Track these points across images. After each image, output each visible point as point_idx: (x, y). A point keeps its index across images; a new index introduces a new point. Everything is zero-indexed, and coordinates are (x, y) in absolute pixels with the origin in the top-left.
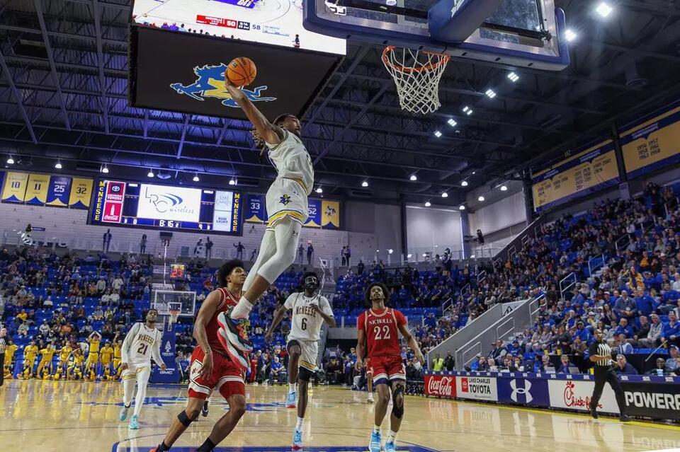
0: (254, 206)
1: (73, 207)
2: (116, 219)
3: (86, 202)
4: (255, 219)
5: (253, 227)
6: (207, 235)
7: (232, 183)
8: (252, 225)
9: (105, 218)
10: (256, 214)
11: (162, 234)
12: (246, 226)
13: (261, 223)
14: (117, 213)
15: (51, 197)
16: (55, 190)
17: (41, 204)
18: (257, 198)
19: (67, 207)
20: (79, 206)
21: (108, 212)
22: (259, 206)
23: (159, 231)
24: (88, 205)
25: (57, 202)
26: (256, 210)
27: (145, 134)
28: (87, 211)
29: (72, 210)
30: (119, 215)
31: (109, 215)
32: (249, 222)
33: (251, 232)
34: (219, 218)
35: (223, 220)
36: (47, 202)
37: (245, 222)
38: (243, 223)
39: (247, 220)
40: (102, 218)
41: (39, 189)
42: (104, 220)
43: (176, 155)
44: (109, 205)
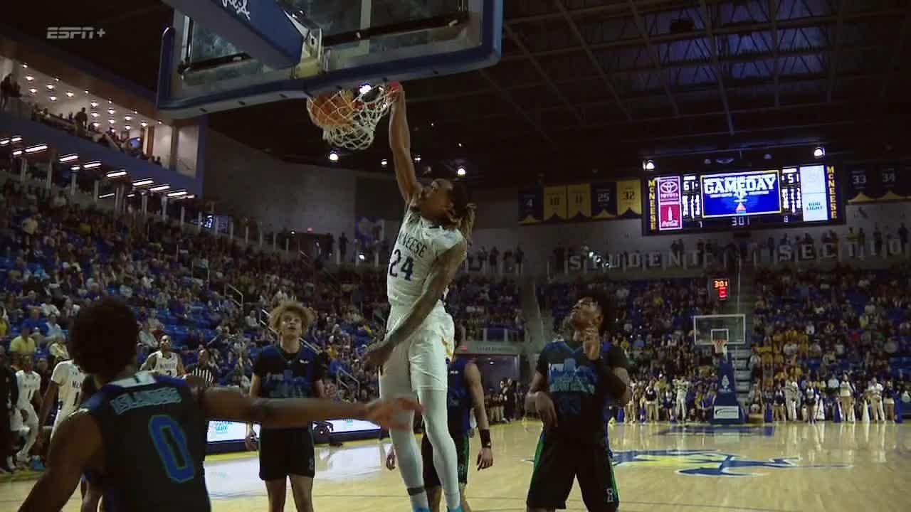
0: (857, 179)
1: (623, 217)
2: (676, 224)
3: (637, 209)
4: (861, 197)
5: (860, 210)
6: (795, 230)
7: (818, 153)
8: (858, 206)
9: (663, 225)
10: (861, 190)
11: (735, 236)
12: (850, 209)
13: (872, 202)
14: (676, 217)
15: (596, 209)
16: (599, 201)
18: (862, 168)
19: (616, 218)
20: (630, 214)
21: (665, 218)
22: (864, 179)
23: (732, 232)
24: (640, 213)
26: (862, 185)
28: (640, 220)
29: (622, 221)
30: (678, 219)
31: (667, 221)
32: (852, 203)
33: (857, 217)
34: (811, 205)
35: (815, 206)
36: (593, 214)
37: (847, 204)
38: (845, 206)
39: (849, 201)
40: (660, 226)
41: (579, 200)
42: (662, 227)
43: (728, 130)
44: (665, 209)
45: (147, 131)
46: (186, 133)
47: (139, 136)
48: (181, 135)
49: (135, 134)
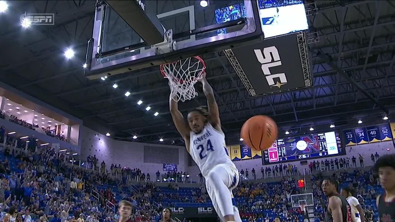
0: (349, 136)
1: (254, 158)
2: (276, 159)
3: (260, 154)
4: (351, 143)
5: (351, 148)
6: (325, 158)
7: (332, 126)
8: (350, 147)
9: (270, 160)
10: (351, 140)
11: (301, 163)
12: (347, 149)
13: (355, 145)
14: (276, 156)
15: (243, 155)
16: (244, 151)
17: (240, 160)
18: (350, 132)
19: (251, 159)
20: (257, 157)
21: (271, 157)
22: (351, 136)
23: (300, 161)
24: (261, 156)
25: (246, 157)
26: (351, 138)
27: (275, 113)
28: (261, 159)
29: (254, 159)
30: (277, 157)
31: (273, 158)
32: (348, 146)
33: (350, 151)
34: (331, 148)
35: (333, 148)
36: (242, 158)
37: (346, 146)
38: (345, 147)
39: (346, 145)
40: (270, 161)
41: (236, 152)
42: (271, 161)
43: (295, 119)
44: (271, 153)
45: (58, 127)
46: (74, 128)
47: (54, 129)
48: (72, 128)
49: (53, 128)
